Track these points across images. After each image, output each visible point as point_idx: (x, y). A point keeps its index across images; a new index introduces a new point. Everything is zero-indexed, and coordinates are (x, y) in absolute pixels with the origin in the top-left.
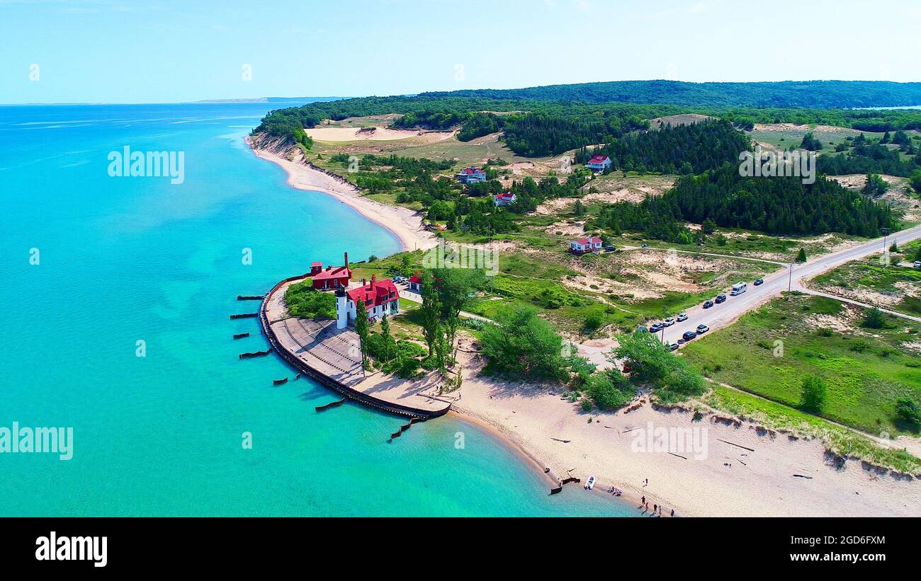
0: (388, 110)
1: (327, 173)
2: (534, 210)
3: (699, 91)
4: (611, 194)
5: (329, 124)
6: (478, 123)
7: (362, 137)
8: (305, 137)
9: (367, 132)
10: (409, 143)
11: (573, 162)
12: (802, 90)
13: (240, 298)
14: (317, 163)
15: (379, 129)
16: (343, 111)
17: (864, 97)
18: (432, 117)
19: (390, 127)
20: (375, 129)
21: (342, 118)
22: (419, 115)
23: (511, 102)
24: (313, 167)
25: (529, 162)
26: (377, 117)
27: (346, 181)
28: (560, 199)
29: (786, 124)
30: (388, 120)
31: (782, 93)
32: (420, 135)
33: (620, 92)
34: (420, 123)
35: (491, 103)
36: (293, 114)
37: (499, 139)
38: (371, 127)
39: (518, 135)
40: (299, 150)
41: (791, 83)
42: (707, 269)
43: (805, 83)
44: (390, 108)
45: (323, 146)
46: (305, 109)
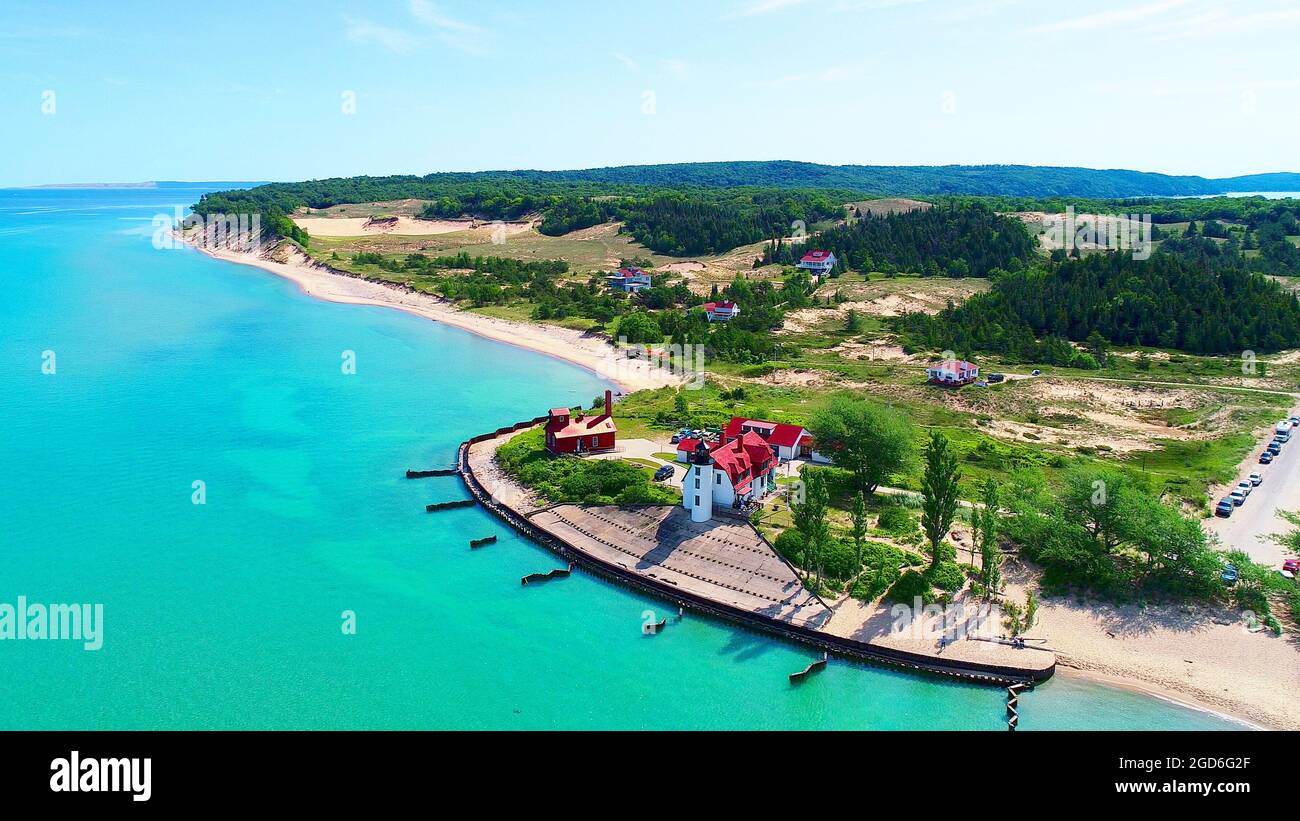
0: (400, 194)
1: (366, 279)
2: (780, 327)
3: (841, 176)
4: (874, 303)
5: (308, 213)
6: (571, 209)
7: (376, 231)
8: (295, 228)
9: (384, 224)
10: (461, 238)
11: (761, 260)
12: (976, 177)
13: (411, 475)
14: (336, 265)
15: (402, 220)
16: (326, 196)
17: (1058, 187)
18: (490, 202)
19: (417, 217)
20: (397, 219)
21: (329, 205)
22: (466, 200)
23: (594, 185)
24: (333, 271)
25: (696, 262)
26: (386, 204)
27: (413, 289)
28: (804, 310)
29: (1035, 213)
30: (406, 208)
31: (953, 181)
32: (474, 227)
33: (728, 175)
34: (469, 211)
35: (563, 186)
36: (243, 198)
37: (620, 232)
38: (387, 216)
39: (652, 226)
40: (291, 247)
41: (958, 168)
42: (1169, 404)
43: (977, 168)
44: (403, 191)
45: (325, 244)
46: (261, 192)
